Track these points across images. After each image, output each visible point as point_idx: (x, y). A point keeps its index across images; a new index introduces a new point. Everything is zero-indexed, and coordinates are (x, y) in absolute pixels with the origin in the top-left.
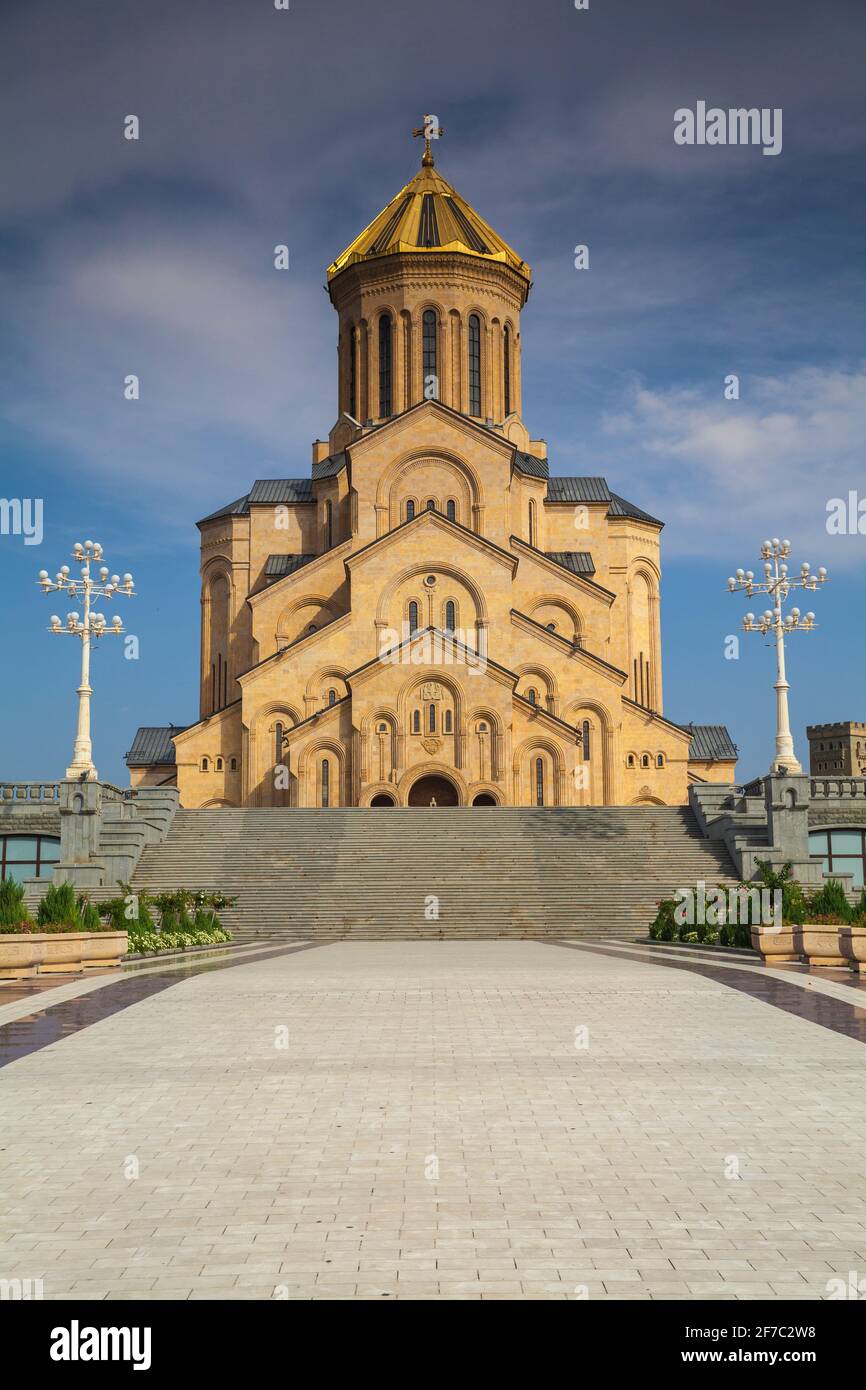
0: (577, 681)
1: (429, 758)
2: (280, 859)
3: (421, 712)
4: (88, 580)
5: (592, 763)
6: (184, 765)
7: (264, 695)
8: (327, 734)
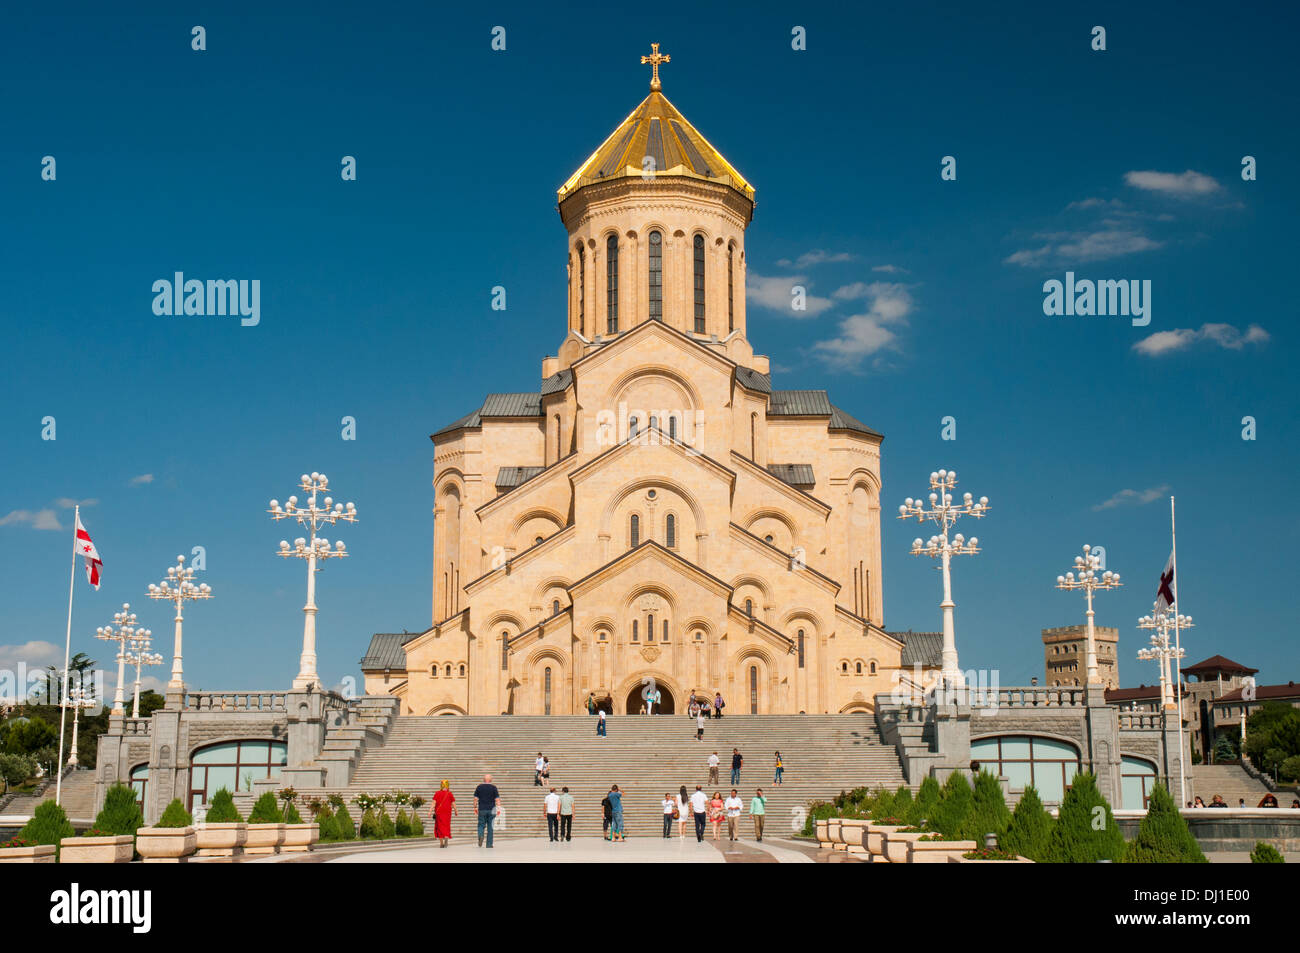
0: (793, 591)
1: (647, 666)
2: (488, 763)
3: (640, 623)
4: (314, 508)
5: (807, 670)
6: (415, 671)
7: (492, 605)
8: (550, 643)
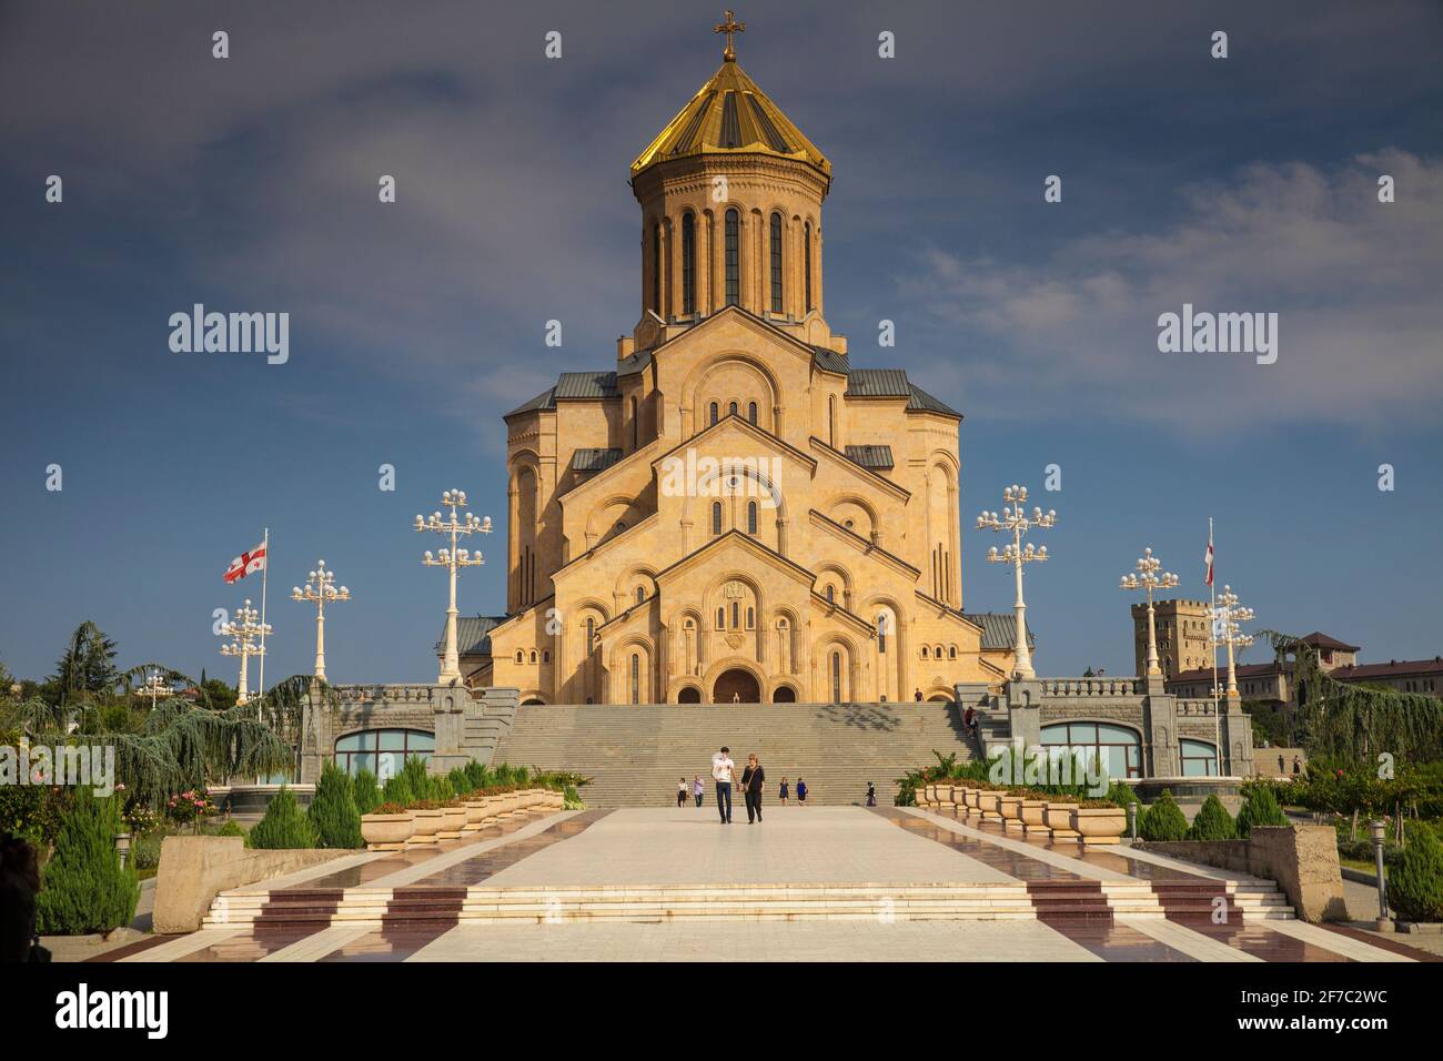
0: (872, 577)
1: (732, 653)
3: (725, 610)
5: (887, 655)
6: (500, 658)
7: (577, 592)
8: (637, 631)
